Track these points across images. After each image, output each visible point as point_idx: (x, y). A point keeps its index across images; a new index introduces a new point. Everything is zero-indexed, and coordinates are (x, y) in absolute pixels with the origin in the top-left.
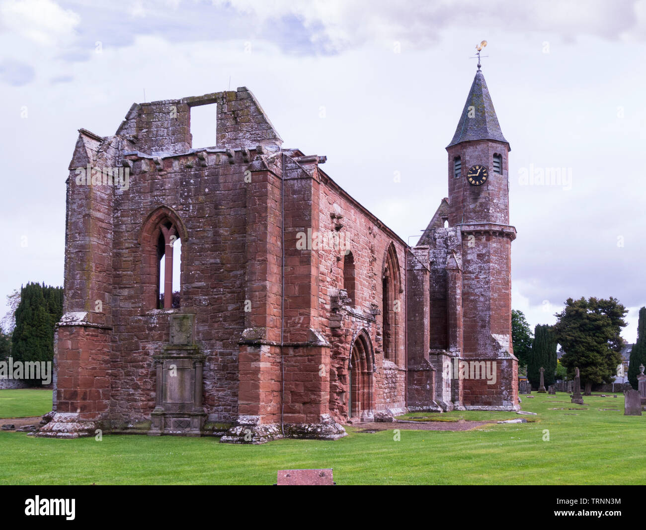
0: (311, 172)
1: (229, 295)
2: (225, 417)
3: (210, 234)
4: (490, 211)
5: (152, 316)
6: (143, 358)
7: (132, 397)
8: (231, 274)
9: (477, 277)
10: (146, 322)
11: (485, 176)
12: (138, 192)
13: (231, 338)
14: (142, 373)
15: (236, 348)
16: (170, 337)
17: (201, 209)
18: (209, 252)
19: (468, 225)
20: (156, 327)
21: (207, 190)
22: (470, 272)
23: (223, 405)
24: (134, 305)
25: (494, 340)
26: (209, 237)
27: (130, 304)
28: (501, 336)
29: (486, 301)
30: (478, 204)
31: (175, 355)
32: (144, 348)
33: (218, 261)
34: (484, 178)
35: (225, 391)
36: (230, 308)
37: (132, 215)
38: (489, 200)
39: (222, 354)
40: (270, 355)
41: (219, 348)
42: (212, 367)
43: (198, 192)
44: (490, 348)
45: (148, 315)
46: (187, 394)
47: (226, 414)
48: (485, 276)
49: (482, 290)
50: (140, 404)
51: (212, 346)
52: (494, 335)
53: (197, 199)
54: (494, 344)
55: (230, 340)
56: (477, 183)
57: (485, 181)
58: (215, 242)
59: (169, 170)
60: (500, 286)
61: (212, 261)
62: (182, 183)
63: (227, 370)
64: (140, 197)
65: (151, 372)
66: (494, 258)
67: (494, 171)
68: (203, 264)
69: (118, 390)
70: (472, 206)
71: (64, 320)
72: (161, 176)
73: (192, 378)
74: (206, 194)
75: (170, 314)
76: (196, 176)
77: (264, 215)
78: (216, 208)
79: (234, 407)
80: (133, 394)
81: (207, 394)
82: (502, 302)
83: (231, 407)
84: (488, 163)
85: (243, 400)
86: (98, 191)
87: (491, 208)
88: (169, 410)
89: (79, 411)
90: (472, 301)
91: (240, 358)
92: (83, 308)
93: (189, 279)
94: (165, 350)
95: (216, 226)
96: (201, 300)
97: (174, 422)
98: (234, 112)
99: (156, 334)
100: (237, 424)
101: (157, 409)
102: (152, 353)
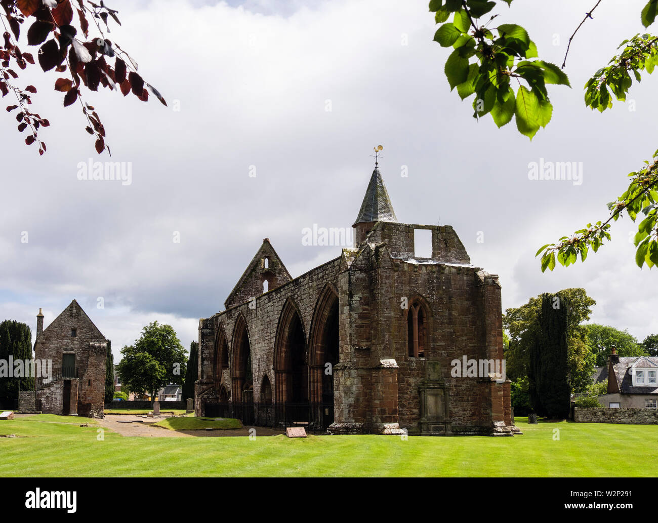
2: (459, 424)
3: (447, 314)
5: (412, 361)
8: (460, 339)
10: (408, 365)
12: (400, 282)
14: (407, 397)
16: (427, 375)
17: (441, 298)
18: (446, 325)
20: (415, 368)
21: (444, 288)
23: (457, 417)
24: (399, 354)
26: (446, 316)
27: (397, 353)
31: (432, 386)
32: (407, 382)
33: (452, 330)
37: (397, 297)
39: (456, 386)
43: (439, 288)
45: (410, 361)
46: (440, 410)
47: (460, 422)
50: (406, 417)
51: (450, 381)
53: (439, 292)
58: (450, 319)
59: (420, 272)
61: (448, 330)
62: (429, 281)
63: (459, 396)
64: (402, 286)
68: (443, 332)
71: (385, 364)
73: (442, 401)
74: (443, 290)
76: (437, 278)
78: (450, 299)
79: (464, 417)
88: (430, 420)
91: (490, 390)
92: (391, 356)
93: (435, 340)
94: (423, 383)
95: (450, 309)
96: (442, 353)
97: (434, 427)
98: (445, 240)
99: (415, 373)
100: (494, 426)
101: (424, 420)
102: (413, 385)
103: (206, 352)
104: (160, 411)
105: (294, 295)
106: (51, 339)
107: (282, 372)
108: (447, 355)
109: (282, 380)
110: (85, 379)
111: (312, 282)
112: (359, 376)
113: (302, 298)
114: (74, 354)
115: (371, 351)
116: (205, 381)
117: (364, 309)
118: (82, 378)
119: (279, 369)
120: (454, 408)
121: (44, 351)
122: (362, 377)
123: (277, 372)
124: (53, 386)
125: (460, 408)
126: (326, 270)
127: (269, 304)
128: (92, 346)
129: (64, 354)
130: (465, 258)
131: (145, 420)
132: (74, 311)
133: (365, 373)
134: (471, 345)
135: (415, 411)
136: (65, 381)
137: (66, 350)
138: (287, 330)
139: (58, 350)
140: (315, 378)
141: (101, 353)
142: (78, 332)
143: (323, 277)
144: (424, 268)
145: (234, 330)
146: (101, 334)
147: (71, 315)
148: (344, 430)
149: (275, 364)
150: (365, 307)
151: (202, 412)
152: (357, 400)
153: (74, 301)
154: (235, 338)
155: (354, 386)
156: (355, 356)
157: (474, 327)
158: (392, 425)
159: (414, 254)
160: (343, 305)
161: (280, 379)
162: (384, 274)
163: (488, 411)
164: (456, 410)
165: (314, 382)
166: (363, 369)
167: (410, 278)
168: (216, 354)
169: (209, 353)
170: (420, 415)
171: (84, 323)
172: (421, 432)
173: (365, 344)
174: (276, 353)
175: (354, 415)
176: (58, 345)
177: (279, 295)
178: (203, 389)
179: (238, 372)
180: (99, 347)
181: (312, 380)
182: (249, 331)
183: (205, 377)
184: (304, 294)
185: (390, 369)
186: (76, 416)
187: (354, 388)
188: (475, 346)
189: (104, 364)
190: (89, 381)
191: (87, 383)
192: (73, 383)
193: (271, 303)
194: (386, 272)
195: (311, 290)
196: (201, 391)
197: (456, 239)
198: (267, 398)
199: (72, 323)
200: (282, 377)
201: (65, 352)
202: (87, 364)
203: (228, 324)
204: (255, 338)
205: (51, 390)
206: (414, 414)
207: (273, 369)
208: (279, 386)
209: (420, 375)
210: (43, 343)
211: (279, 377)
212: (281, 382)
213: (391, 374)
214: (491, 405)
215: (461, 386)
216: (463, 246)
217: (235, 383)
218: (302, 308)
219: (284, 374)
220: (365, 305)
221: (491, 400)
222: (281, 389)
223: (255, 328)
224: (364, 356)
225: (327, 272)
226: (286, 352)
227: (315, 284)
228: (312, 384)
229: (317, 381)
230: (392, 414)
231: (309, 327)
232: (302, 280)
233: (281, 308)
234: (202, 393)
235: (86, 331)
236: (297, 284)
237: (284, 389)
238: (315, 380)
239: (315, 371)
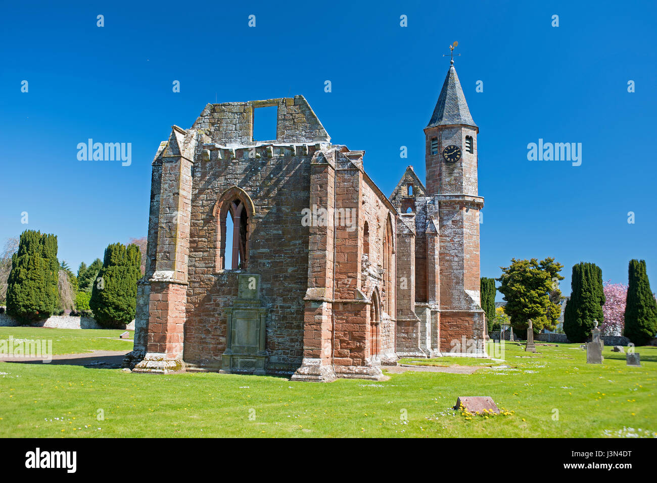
0: (358, 165)
1: (289, 260)
2: (283, 359)
3: (274, 210)
4: (463, 185)
5: (222, 275)
6: (214, 309)
7: (204, 340)
8: (292, 243)
9: (452, 240)
10: (218, 279)
11: (459, 155)
12: (213, 175)
13: (290, 294)
14: (213, 321)
15: (294, 303)
16: (239, 293)
17: (266, 190)
18: (273, 225)
19: (445, 196)
20: (226, 283)
21: (272, 176)
22: (446, 236)
23: (282, 349)
24: (206, 266)
25: (467, 295)
27: (204, 265)
28: (473, 292)
29: (460, 261)
30: (453, 178)
31: (243, 307)
32: (215, 301)
33: (280, 232)
34: (458, 156)
35: (284, 337)
36: (290, 270)
37: (208, 193)
38: (461, 175)
39: (281, 307)
40: (327, 310)
41: (279, 303)
42: (273, 317)
43: (264, 176)
44: (464, 302)
45: (219, 274)
46: (253, 339)
47: (285, 356)
48: (459, 240)
49: (457, 251)
50: (211, 346)
51: (274, 300)
52: (467, 291)
54: (467, 298)
55: (289, 296)
56: (452, 160)
57: (458, 159)
58: (278, 217)
60: (472, 249)
61: (275, 232)
62: (251, 169)
63: (287, 320)
64: (215, 179)
65: (221, 320)
66: (467, 224)
67: (467, 150)
68: (267, 234)
69: (192, 335)
70: (447, 179)
71: (156, 277)
72: (233, 163)
73: (257, 326)
74: (270, 179)
75: (238, 274)
76: (263, 164)
77: (324, 199)
78: (279, 190)
79: (291, 351)
80: (205, 338)
81: (269, 340)
82: (473, 263)
83: (289, 351)
84: (462, 143)
85: (307, 345)
86: (185, 174)
87: (464, 182)
88: (237, 352)
89: (166, 351)
90: (447, 261)
93: (256, 246)
94: (234, 303)
96: (264, 263)
97: (242, 362)
99: (226, 289)
102: (222, 305)
164: (280, 340)
209: (233, 292)
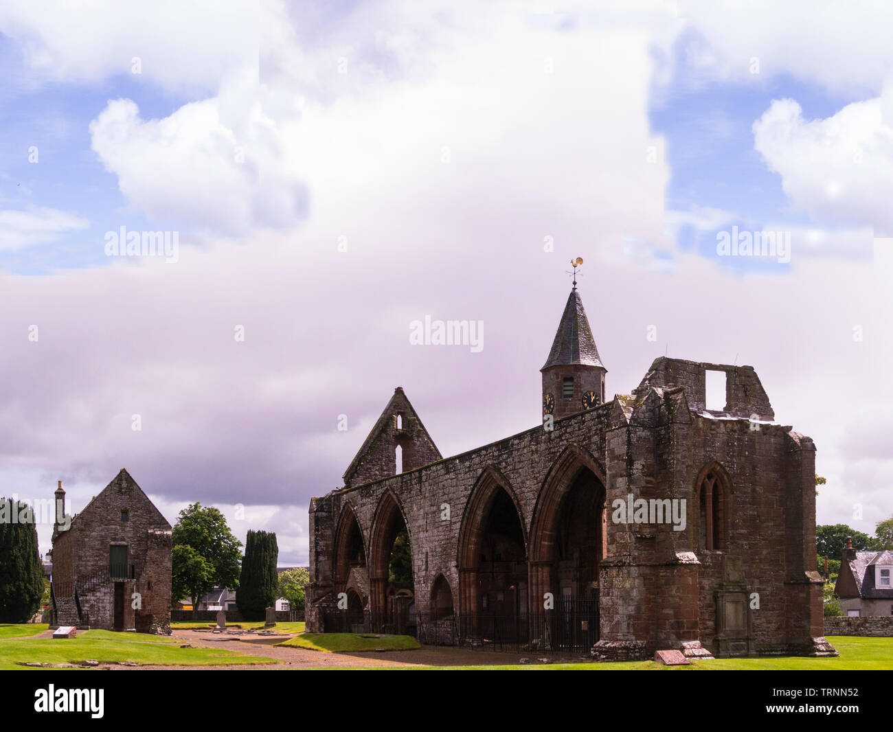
1: (763, 542)
2: (762, 640)
3: (750, 490)
5: (706, 555)
8: (765, 525)
13: (765, 576)
16: (726, 575)
17: (742, 468)
18: (749, 505)
21: (747, 453)
23: (760, 631)
26: (749, 493)
27: (695, 544)
31: (731, 590)
33: (756, 513)
36: (765, 552)
43: (740, 454)
46: (740, 622)
47: (763, 638)
53: (740, 459)
55: (764, 578)
58: (754, 497)
59: (718, 430)
61: (751, 513)
62: (728, 443)
68: (745, 514)
73: (744, 610)
74: (745, 456)
76: (738, 439)
78: (754, 469)
79: (768, 632)
91: (808, 594)
92: (688, 548)
93: (734, 526)
94: (721, 586)
95: (754, 483)
97: (733, 645)
98: (744, 386)
99: (710, 571)
100: (814, 643)
101: (721, 636)
102: (707, 588)
103: (321, 543)
104: (227, 624)
105: (500, 463)
106: (93, 524)
107: (469, 571)
108: (750, 548)
109: (469, 582)
110: (142, 581)
111: (538, 443)
112: (640, 575)
113: (516, 468)
114: (127, 546)
115: (657, 541)
116: (321, 583)
117: (647, 482)
118: (138, 579)
119: (465, 567)
120: (757, 619)
121: (83, 541)
122: (644, 577)
123: (461, 570)
124: (100, 591)
125: (763, 620)
126: (567, 427)
127: (447, 476)
128: (152, 534)
129: (111, 546)
130: (767, 412)
131: (241, 638)
132: (124, 485)
133: (647, 571)
134: (779, 533)
135: (710, 623)
136: (116, 583)
137: (114, 539)
138: (480, 512)
139: (103, 540)
140: (540, 579)
141: (164, 545)
142: (131, 514)
143: (560, 437)
144: (722, 425)
145: (375, 514)
146: (164, 519)
147: (120, 491)
148: (624, 651)
149: (460, 559)
150: (648, 478)
151: (320, 626)
152: (638, 609)
153: (123, 471)
154: (376, 524)
155: (635, 590)
156: (636, 548)
157: (782, 508)
158: (692, 643)
159: (705, 406)
160: (614, 476)
161: (467, 580)
162: (680, 432)
163: (804, 623)
164: (758, 621)
165: (537, 585)
166: (646, 565)
167: (705, 440)
168: (336, 545)
169: (326, 545)
170: (717, 629)
171: (139, 502)
172: (718, 652)
173: (648, 530)
174: (461, 545)
175: (634, 630)
176: (103, 533)
177: (467, 464)
178: (318, 594)
179: (379, 571)
180: (161, 536)
181: (534, 581)
182: (405, 514)
183: (320, 578)
184: (520, 462)
185: (690, 565)
186: (134, 632)
187: (635, 593)
188: (782, 536)
189: (169, 560)
190: (149, 583)
191: (146, 587)
192: (128, 587)
193: (452, 475)
194: (683, 429)
195: (535, 456)
196: (316, 597)
197: (757, 385)
198: (439, 606)
199: (120, 502)
200: (469, 578)
201: (113, 543)
202: (145, 560)
203: (364, 505)
204: (417, 525)
205: (96, 596)
206: (708, 628)
207: (456, 567)
208: (465, 590)
209: (717, 575)
210: (82, 530)
211: (465, 579)
212: (467, 583)
213: (690, 572)
214: (808, 616)
215: (765, 589)
216: (766, 396)
217: (375, 586)
218: (515, 481)
219: (472, 574)
220: (649, 476)
221: (809, 608)
222: (467, 595)
223: (419, 510)
224: (647, 548)
225: (568, 430)
226: (476, 544)
227: (543, 447)
228: (534, 587)
229: (542, 584)
230: (692, 628)
231: (530, 508)
232: (517, 441)
233: (472, 482)
234: (318, 599)
235: (142, 514)
236: (507, 448)
237: (472, 594)
238: (540, 582)
239: (540, 569)
